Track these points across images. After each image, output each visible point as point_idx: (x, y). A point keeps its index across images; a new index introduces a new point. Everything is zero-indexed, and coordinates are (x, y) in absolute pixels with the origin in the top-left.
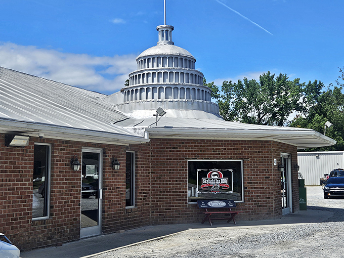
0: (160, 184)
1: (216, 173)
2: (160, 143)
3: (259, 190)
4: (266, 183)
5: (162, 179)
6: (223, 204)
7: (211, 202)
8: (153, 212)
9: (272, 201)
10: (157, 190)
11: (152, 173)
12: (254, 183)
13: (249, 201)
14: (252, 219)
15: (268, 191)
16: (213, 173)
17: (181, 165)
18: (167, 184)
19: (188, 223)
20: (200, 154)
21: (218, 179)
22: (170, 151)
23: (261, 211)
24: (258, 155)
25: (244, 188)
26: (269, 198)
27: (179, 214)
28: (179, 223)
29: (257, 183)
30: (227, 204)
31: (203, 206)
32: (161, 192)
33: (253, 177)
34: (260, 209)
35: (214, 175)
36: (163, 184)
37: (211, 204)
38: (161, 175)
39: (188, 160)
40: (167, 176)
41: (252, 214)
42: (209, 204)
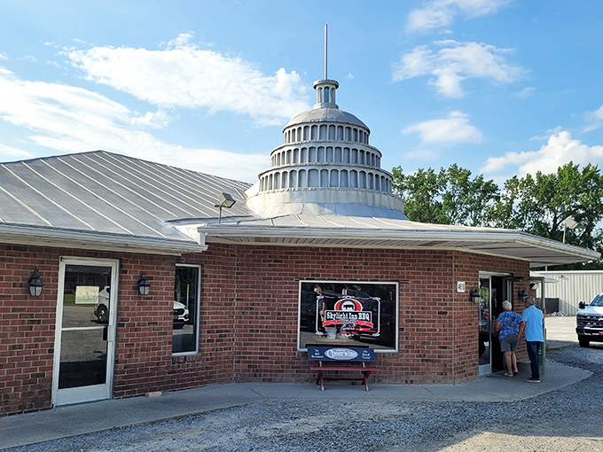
0: (251, 318)
1: (351, 303)
2: (253, 252)
3: (427, 334)
4: (439, 321)
5: (254, 311)
6: (352, 354)
7: (331, 350)
8: (238, 362)
9: (451, 352)
10: (245, 327)
11: (237, 300)
12: (417, 321)
13: (407, 351)
14: (412, 382)
15: (444, 335)
16: (345, 303)
17: (288, 288)
18: (263, 318)
19: (297, 381)
20: (321, 271)
21: (352, 313)
22: (270, 265)
23: (428, 369)
24: (426, 274)
25: (400, 330)
26: (445, 348)
27: (282, 367)
28: (281, 382)
29: (424, 321)
30: (360, 355)
31: (317, 355)
32: (252, 331)
33: (415, 311)
34: (428, 365)
35: (346, 306)
36: (256, 318)
37: (330, 353)
38: (253, 305)
39: (301, 281)
40: (263, 305)
41: (413, 374)
42: (327, 353)
